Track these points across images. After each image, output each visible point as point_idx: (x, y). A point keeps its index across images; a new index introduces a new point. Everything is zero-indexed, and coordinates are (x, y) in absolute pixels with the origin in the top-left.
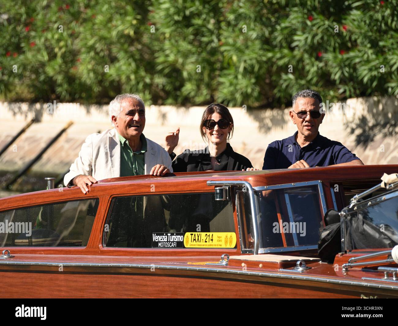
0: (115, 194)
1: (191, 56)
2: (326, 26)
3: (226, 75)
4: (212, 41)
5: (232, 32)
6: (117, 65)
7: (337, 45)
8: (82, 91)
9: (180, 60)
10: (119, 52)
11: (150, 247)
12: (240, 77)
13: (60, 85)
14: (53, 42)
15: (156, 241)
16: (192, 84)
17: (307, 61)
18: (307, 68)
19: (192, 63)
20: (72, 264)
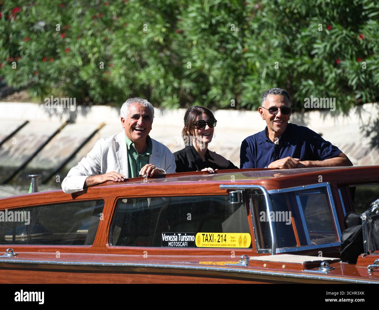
0: (121, 195)
1: (216, 62)
2: (344, 35)
3: (250, 80)
4: (237, 48)
5: (255, 39)
6: (147, 70)
7: (354, 53)
8: (114, 95)
9: (207, 66)
10: (148, 58)
11: (160, 246)
12: (262, 82)
13: (94, 89)
14: (87, 48)
15: (166, 240)
16: (218, 89)
17: (326, 68)
18: (326, 74)
19: (218, 69)
20: (84, 263)
